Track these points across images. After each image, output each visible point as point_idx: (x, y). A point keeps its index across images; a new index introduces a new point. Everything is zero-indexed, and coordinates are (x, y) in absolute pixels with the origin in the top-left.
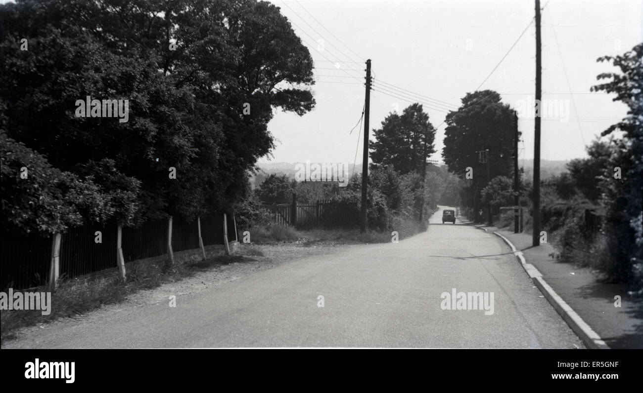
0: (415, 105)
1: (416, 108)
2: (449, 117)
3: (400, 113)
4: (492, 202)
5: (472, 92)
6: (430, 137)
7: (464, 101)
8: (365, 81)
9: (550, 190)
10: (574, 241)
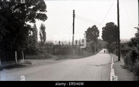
0: (94, 25)
1: (95, 26)
2: (103, 28)
3: (91, 27)
4: (113, 48)
5: (108, 23)
6: (98, 33)
7: (106, 24)
8: (73, 15)
9: (127, 45)
10: (128, 61)
